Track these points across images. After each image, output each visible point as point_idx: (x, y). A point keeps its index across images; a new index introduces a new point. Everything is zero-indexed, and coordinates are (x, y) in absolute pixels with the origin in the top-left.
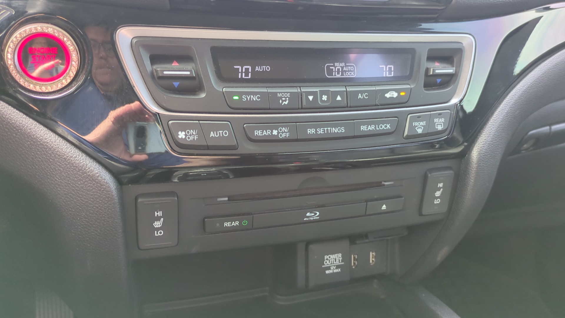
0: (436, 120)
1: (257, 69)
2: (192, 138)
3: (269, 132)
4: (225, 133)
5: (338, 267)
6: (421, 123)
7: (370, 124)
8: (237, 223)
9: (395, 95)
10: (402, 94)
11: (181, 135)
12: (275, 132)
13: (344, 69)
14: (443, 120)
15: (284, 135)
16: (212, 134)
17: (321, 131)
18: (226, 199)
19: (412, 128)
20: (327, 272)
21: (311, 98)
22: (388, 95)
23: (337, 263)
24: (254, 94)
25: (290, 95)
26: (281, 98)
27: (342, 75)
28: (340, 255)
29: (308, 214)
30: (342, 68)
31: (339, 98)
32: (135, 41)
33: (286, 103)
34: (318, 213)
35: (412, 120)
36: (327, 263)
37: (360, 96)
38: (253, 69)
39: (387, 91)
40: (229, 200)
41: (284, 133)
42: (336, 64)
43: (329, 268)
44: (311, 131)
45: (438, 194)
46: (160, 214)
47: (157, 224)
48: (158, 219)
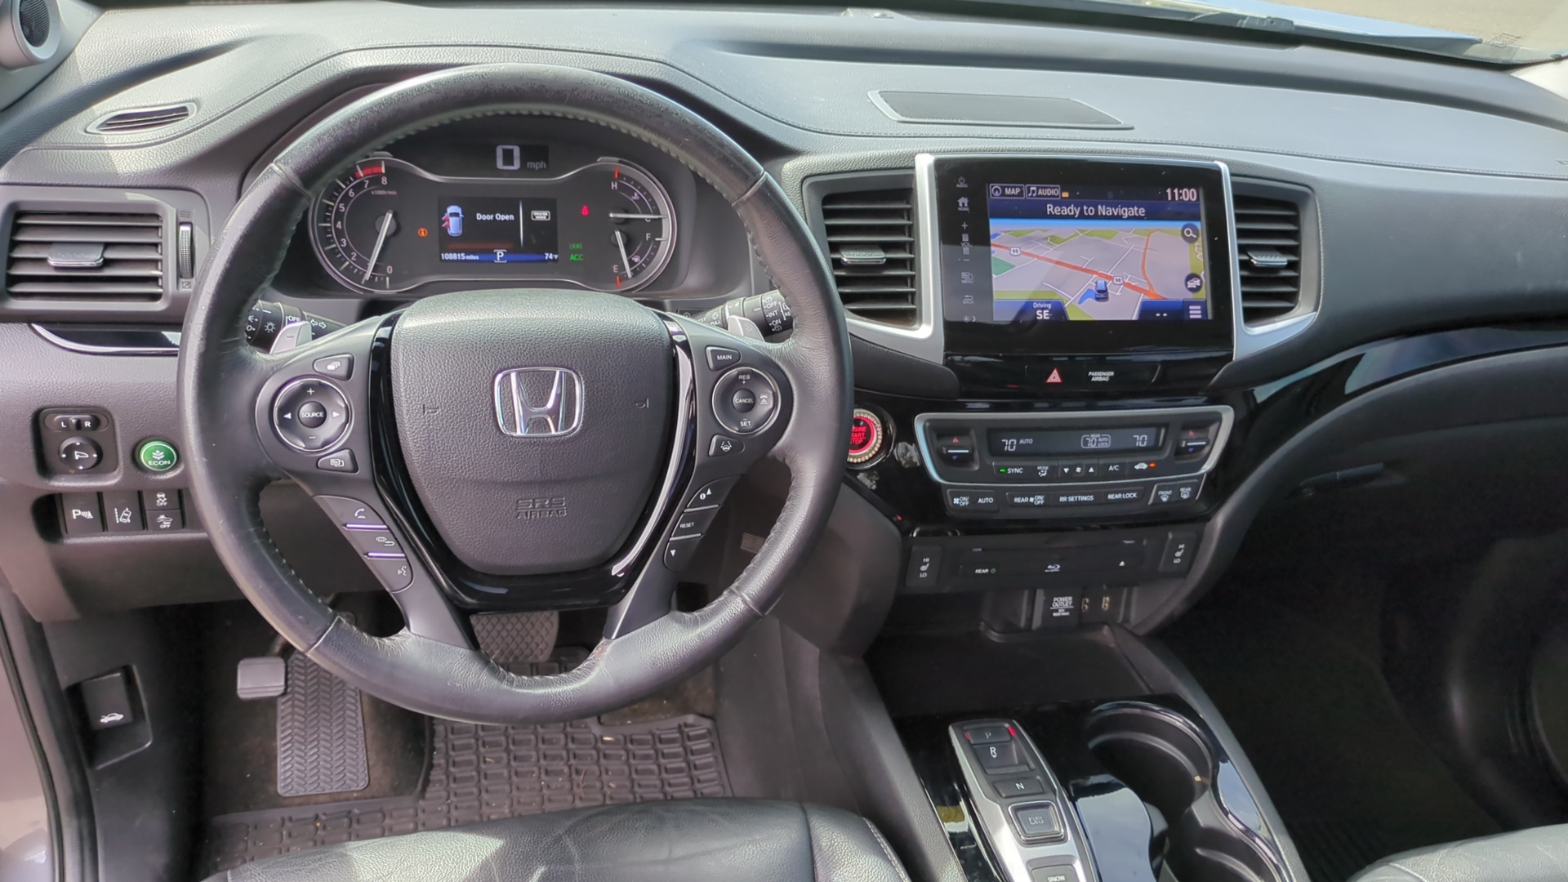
0: (1182, 490)
1: (1021, 442)
2: (964, 504)
3: (1026, 500)
4: (990, 500)
5: (1066, 610)
6: (1168, 493)
7: (1117, 493)
8: (987, 571)
9: (1144, 466)
10: (1152, 465)
11: (956, 501)
12: (1032, 500)
13: (1100, 440)
14: (1189, 489)
15: (1039, 502)
16: (980, 501)
17: (1071, 499)
18: (980, 550)
19: (1158, 497)
20: (1055, 614)
21: (1066, 470)
22: (1137, 467)
23: (1067, 606)
24: (1018, 467)
25: (1049, 468)
26: (1040, 470)
27: (1097, 445)
28: (1070, 598)
29: (1050, 567)
30: (1098, 439)
31: (1091, 470)
32: (928, 424)
33: (1044, 475)
34: (1059, 566)
35: (1159, 489)
36: (1055, 605)
37: (1111, 468)
38: (1018, 441)
39: (1137, 463)
40: (983, 550)
41: (1039, 500)
42: (1093, 436)
43: (1057, 611)
44: (1063, 499)
45: (1178, 554)
46: (927, 560)
47: (924, 568)
48: (925, 564)
